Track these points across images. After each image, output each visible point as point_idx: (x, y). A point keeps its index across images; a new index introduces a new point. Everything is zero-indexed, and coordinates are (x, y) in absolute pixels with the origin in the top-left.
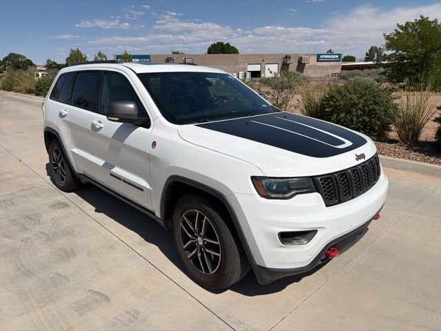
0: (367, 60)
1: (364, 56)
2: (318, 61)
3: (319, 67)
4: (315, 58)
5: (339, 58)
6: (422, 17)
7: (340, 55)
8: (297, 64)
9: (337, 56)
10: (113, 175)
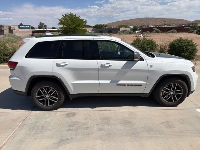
0: (39, 28)
1: (38, 27)
2: (19, 28)
3: (21, 32)
4: (18, 27)
5: (30, 27)
6: (70, 13)
7: (29, 26)
8: (8, 30)
9: (28, 27)
10: (118, 85)
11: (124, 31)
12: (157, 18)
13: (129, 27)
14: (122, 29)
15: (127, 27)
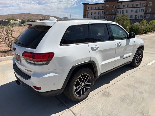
10: (124, 58)
11: (14, 24)
12: (38, 15)
13: (18, 21)
14: (11, 22)
15: (15, 20)
